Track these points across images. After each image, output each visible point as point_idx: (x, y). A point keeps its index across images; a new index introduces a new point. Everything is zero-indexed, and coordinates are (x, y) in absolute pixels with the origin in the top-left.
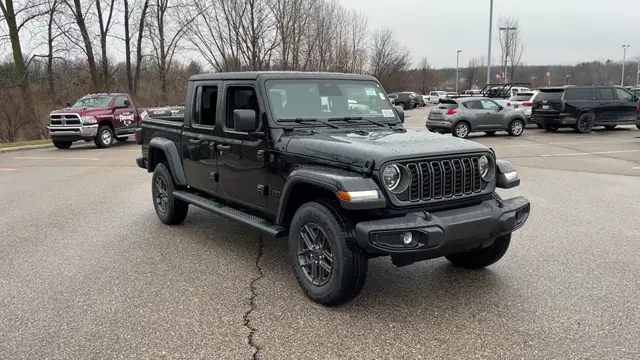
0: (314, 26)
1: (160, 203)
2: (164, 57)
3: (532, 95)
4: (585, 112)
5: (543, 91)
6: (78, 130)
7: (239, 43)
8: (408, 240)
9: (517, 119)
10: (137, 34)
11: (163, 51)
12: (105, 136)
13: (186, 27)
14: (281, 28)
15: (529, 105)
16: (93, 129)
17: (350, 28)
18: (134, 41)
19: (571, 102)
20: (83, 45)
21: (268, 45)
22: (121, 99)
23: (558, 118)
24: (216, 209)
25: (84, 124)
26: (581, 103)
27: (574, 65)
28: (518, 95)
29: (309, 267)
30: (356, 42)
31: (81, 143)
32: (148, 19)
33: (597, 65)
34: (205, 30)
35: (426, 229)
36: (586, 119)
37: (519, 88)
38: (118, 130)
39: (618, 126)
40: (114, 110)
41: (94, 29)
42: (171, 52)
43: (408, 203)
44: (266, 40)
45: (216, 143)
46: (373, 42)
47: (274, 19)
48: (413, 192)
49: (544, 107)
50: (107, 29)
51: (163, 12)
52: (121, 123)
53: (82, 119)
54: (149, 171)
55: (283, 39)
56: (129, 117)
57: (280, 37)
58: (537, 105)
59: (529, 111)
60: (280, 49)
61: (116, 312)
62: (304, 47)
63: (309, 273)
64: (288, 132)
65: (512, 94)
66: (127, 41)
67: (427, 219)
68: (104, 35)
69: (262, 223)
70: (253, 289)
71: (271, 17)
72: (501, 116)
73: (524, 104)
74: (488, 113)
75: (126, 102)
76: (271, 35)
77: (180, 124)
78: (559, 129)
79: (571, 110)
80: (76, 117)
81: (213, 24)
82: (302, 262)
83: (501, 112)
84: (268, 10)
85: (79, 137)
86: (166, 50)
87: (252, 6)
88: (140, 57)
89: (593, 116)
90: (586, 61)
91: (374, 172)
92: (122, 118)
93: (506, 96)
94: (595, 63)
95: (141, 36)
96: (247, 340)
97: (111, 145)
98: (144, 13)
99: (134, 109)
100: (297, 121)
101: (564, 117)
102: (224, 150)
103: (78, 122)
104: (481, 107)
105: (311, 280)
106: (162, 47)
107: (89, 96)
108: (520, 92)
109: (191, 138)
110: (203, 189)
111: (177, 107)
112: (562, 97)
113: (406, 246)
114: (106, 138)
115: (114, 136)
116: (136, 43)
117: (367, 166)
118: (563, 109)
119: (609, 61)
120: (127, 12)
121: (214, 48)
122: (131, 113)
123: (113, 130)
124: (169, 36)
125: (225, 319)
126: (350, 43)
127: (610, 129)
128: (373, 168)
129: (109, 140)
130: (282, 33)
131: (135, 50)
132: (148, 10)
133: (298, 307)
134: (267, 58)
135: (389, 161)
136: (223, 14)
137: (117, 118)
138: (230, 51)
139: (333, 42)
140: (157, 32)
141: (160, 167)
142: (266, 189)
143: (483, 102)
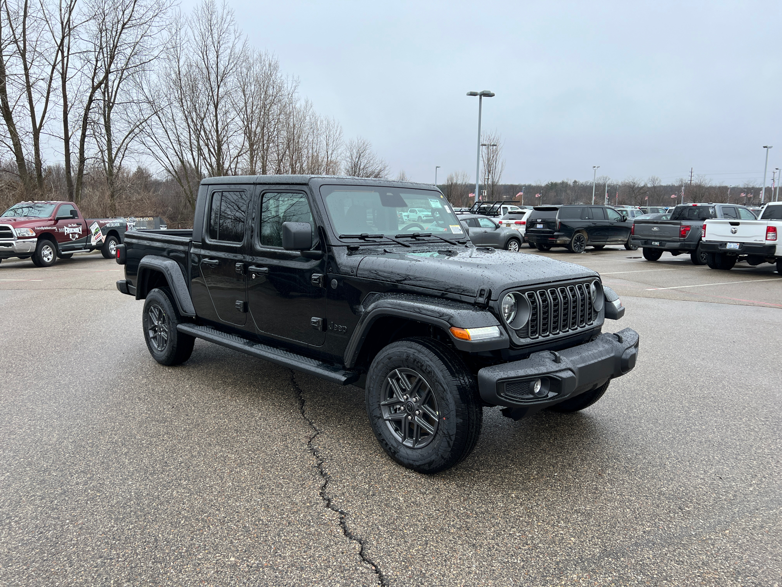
0: (284, 133)
1: (154, 338)
2: (111, 161)
3: (524, 213)
4: (578, 232)
5: (536, 209)
6: (11, 245)
7: (200, 149)
8: (538, 388)
9: (514, 238)
10: (80, 133)
11: (110, 153)
12: (46, 252)
13: (137, 129)
14: (248, 133)
15: (524, 223)
16: (31, 245)
17: (323, 138)
18: (75, 140)
19: (565, 221)
20: (10, 143)
21: (234, 152)
22: (67, 208)
23: (553, 237)
24: (247, 348)
25: (19, 238)
26: (575, 222)
27: (543, 185)
28: (510, 213)
29: (398, 423)
30: (330, 153)
31: (14, 260)
32: (92, 116)
33: (564, 185)
34: (160, 132)
35: (558, 374)
36: (579, 239)
37: (509, 207)
38: (61, 245)
39: (606, 247)
40: (57, 220)
41: (23, 124)
42: (120, 155)
43: (528, 341)
44: (231, 146)
45: (246, 265)
46: (348, 154)
47: (241, 123)
48: (532, 327)
49: (539, 226)
50: (41, 125)
51: (110, 108)
52: (66, 237)
53: (16, 232)
54: (138, 299)
55: (251, 145)
56: (76, 230)
57: (247, 144)
58: (531, 224)
59: (522, 230)
60: (247, 157)
61: (139, 496)
62: (273, 156)
63: (396, 430)
64: (352, 250)
65: (502, 213)
66: (67, 140)
67: (557, 360)
68: (36, 132)
69: (318, 366)
70: (314, 452)
71: (237, 122)
72: (499, 234)
73: (516, 223)
74: (486, 232)
75: (72, 212)
76: (236, 141)
77: (186, 239)
78: (552, 249)
79: (565, 229)
80: (8, 229)
81: (169, 125)
82: (386, 416)
83: (498, 231)
84: (233, 114)
85: (12, 254)
86: (114, 152)
87: (216, 107)
88: (82, 160)
89: (586, 237)
90: (554, 181)
91: (491, 303)
92: (67, 230)
93: (496, 214)
94: (563, 183)
95: (84, 136)
96: (340, 531)
97: (53, 264)
98: (88, 109)
99: (81, 220)
100: (362, 237)
101: (558, 236)
102: (257, 273)
103: (11, 235)
104: (478, 225)
105: (400, 439)
106: (110, 149)
107: (23, 203)
108: (510, 210)
109: (205, 256)
110: (222, 321)
111: (133, 219)
112: (557, 217)
113: (537, 396)
114: (48, 254)
115: (57, 253)
116: (78, 144)
117: (481, 295)
118: (557, 228)
119: (575, 182)
120: (65, 105)
121: (171, 152)
122: (79, 225)
123: (57, 246)
124: (118, 136)
125: (297, 499)
126: (322, 154)
127: (599, 249)
128: (489, 297)
129: (51, 257)
130: (249, 138)
131: (77, 151)
132: (93, 105)
133: (385, 476)
134: (233, 166)
135: (506, 290)
136: (181, 115)
137: (61, 230)
138: (190, 156)
139: (304, 152)
140: (104, 131)
141: (155, 292)
142: (325, 322)
143: (479, 219)
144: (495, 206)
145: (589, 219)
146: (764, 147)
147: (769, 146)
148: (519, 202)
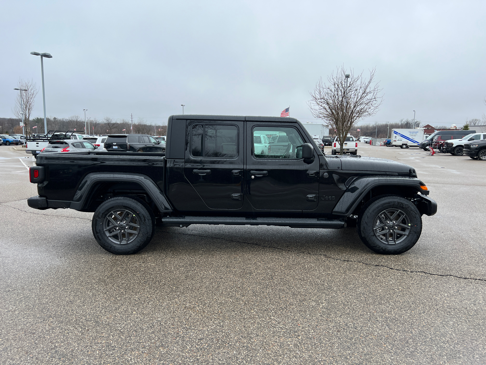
3: (96, 139)
19: (131, 144)
37: (77, 134)
49: (115, 147)
58: (108, 146)
79: (133, 149)
110: (213, 209)
118: (128, 148)
142: (318, 197)
143: (84, 143)
144: (67, 134)
145: (143, 143)
146: (182, 105)
147: (183, 105)
148: (83, 131)
